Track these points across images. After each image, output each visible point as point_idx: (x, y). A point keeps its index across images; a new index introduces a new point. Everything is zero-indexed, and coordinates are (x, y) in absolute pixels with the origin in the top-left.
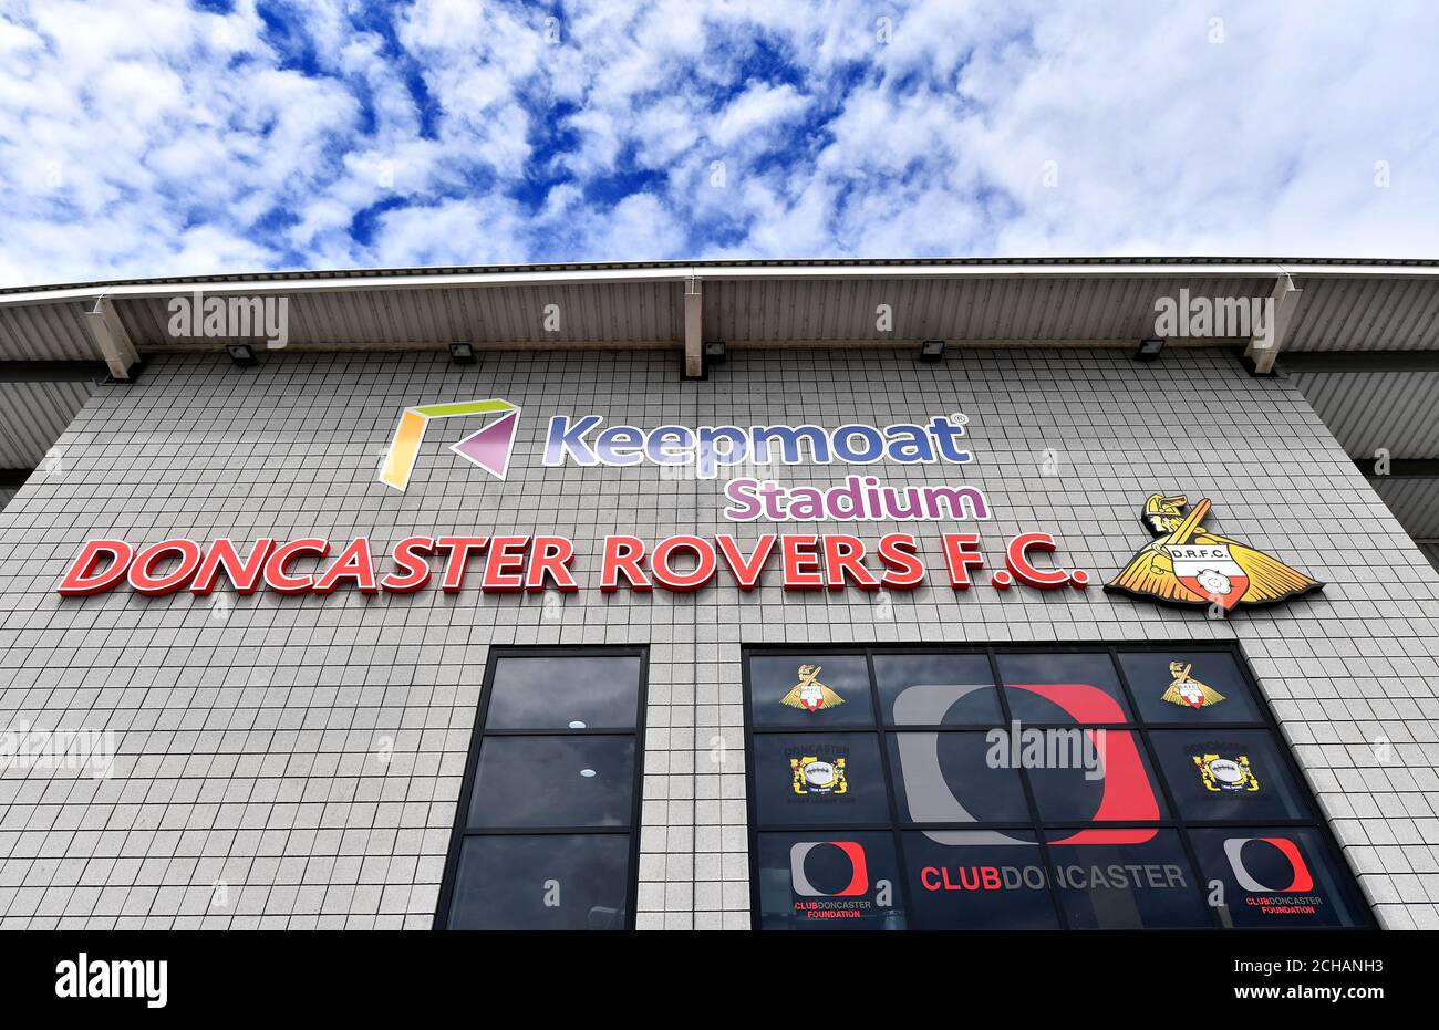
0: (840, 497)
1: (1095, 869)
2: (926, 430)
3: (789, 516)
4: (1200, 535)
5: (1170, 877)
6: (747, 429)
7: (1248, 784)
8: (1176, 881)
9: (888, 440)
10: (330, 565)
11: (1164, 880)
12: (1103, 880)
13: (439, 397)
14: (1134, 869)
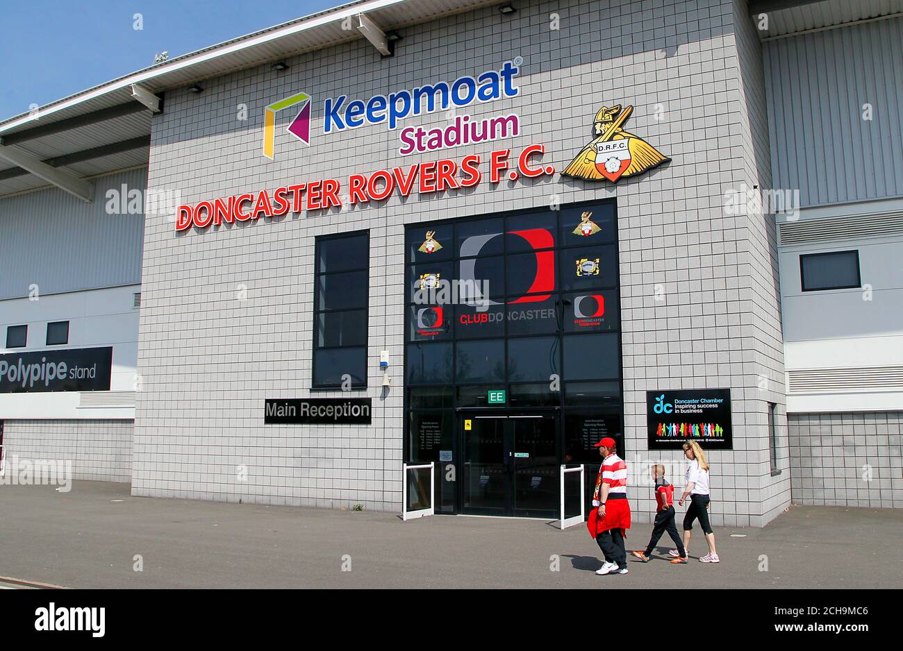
0: (452, 131)
1: (522, 312)
2: (499, 74)
3: (427, 148)
4: (617, 134)
5: (549, 313)
6: (410, 90)
7: (595, 272)
8: (551, 315)
9: (479, 85)
10: (254, 204)
11: (547, 315)
12: (524, 316)
13: (277, 97)
14: (537, 311)
